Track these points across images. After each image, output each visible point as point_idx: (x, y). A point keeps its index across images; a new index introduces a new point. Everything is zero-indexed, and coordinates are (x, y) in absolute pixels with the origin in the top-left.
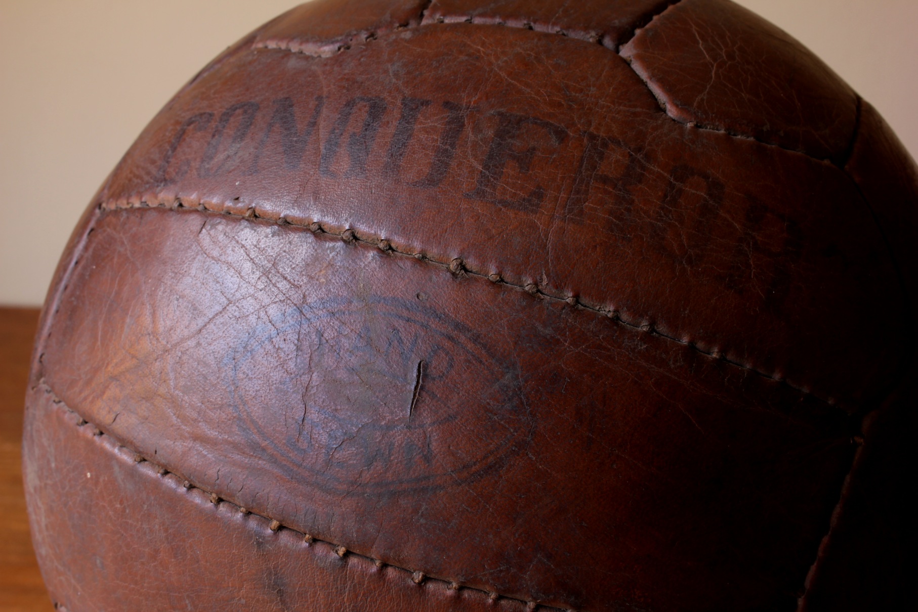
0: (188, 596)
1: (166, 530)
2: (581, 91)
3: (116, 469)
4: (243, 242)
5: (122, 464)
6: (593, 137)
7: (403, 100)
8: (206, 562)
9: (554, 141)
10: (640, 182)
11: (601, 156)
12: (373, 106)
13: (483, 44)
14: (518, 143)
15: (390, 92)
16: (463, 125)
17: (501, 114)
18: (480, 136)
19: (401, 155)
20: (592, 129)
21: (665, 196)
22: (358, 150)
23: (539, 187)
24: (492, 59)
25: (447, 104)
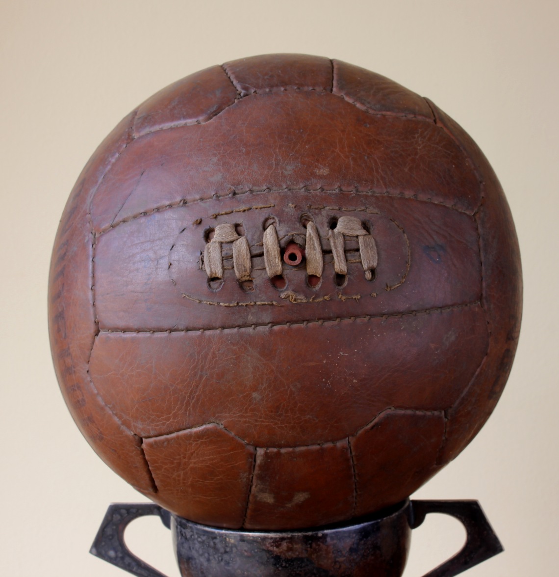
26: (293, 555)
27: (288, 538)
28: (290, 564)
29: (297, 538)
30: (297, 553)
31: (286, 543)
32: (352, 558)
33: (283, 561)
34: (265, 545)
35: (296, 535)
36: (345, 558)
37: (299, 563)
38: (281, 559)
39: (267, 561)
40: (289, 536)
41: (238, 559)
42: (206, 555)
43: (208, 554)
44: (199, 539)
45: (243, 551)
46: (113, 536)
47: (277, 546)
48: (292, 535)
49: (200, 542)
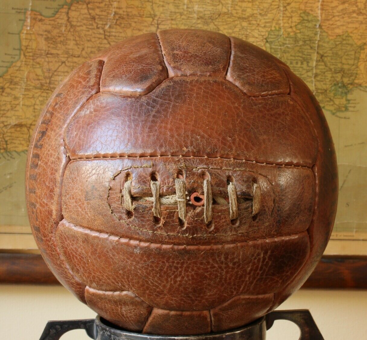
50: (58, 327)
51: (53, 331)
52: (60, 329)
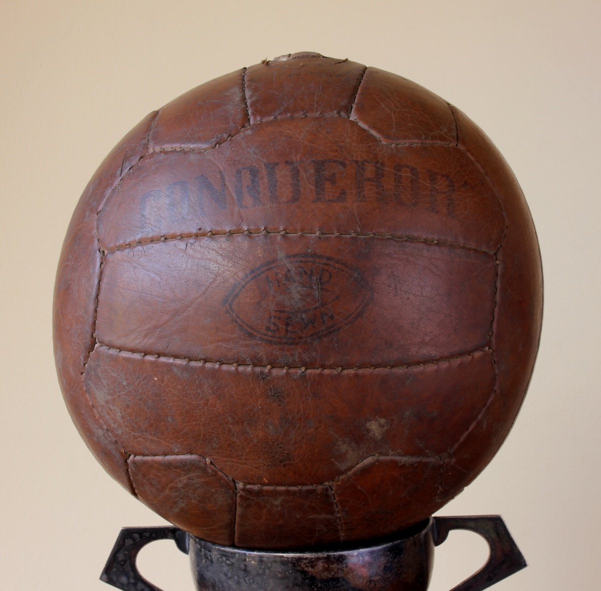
0: (229, 416)
1: (212, 389)
2: (343, 142)
3: (175, 369)
4: (213, 248)
5: (178, 366)
6: (357, 162)
7: (265, 165)
8: (238, 395)
9: (341, 167)
10: (383, 177)
11: (363, 169)
12: (251, 171)
13: (289, 129)
14: (326, 173)
15: (256, 162)
16: (298, 171)
17: (313, 161)
18: (308, 173)
19: (276, 191)
20: (355, 158)
21: (395, 180)
22: (254, 193)
23: (343, 190)
24: (297, 136)
25: (287, 162)
26: (328, 575)
27: (324, 558)
28: (325, 585)
29: (333, 558)
30: (333, 573)
31: (322, 563)
32: (386, 576)
33: (318, 582)
34: (300, 566)
35: (331, 555)
36: (380, 577)
37: (335, 583)
38: (317, 579)
39: (302, 582)
40: (325, 556)
41: (271, 581)
42: (236, 578)
43: (238, 577)
44: (228, 562)
45: (277, 573)
46: (125, 561)
47: (312, 567)
48: (328, 555)
49: (228, 565)
50: (136, 536)
51: (129, 542)
52: (139, 539)
